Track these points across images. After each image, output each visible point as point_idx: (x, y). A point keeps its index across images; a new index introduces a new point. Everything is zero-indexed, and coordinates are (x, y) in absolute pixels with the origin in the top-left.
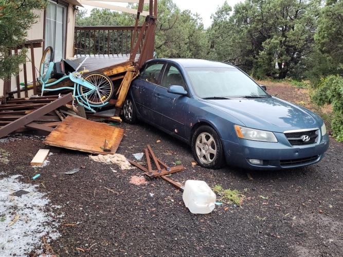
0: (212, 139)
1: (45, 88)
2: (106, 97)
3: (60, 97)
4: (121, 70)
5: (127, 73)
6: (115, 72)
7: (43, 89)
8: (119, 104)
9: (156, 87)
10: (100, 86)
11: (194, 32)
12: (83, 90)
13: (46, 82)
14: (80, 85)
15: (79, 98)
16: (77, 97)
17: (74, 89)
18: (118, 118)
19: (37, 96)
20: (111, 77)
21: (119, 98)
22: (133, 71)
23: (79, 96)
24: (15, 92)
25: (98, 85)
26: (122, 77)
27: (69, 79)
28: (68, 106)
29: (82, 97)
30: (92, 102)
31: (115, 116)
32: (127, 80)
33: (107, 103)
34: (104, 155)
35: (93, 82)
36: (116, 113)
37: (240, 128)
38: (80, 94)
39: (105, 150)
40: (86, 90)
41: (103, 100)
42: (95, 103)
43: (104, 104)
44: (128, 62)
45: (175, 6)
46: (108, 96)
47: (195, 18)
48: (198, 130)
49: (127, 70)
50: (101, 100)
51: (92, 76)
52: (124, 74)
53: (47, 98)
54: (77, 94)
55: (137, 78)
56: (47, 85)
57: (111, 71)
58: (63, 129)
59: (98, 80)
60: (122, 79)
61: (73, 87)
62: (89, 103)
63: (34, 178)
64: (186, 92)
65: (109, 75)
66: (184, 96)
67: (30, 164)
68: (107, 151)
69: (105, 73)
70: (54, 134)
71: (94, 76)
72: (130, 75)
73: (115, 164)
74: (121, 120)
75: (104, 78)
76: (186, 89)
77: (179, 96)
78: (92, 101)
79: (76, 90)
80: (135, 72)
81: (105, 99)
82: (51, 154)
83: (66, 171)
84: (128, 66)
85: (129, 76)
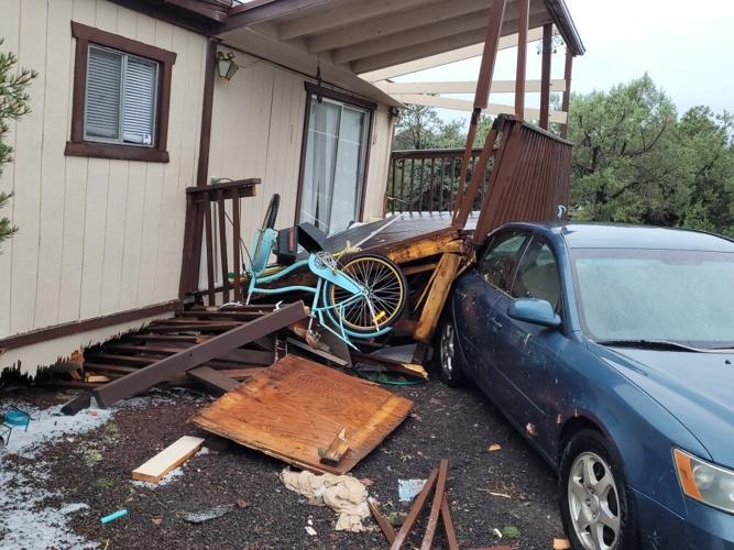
0: (608, 479)
1: (257, 286)
2: (388, 315)
3: (278, 308)
4: (429, 249)
5: (443, 257)
6: (414, 253)
7: (252, 289)
8: (422, 332)
9: (498, 299)
10: (375, 288)
11: (717, 157)
12: (336, 296)
13: (257, 274)
14: (330, 283)
15: (324, 313)
16: (320, 310)
17: (317, 291)
18: (418, 369)
19: (238, 304)
20: (403, 266)
21: (422, 318)
22: (458, 254)
23: (326, 307)
24: (205, 293)
25: (370, 285)
26: (433, 266)
27: (306, 268)
28: (298, 330)
29: (332, 310)
30: (354, 326)
31: (413, 362)
32: (443, 274)
33: (388, 329)
34: (317, 474)
35: (360, 278)
36: (415, 354)
37: (693, 463)
38: (329, 304)
39: (324, 461)
40: (342, 294)
41: (379, 322)
42: (360, 327)
43: (379, 333)
44: (447, 230)
45: (662, 98)
46: (392, 311)
47: (720, 123)
48: (574, 438)
49: (444, 249)
50: (375, 320)
51: (360, 263)
52: (436, 258)
53: (261, 309)
54: (320, 304)
55: (469, 269)
56: (260, 280)
57: (405, 252)
58: (255, 389)
59: (373, 272)
60: (432, 271)
61: (315, 287)
62: (345, 326)
63: (104, 520)
64: (557, 320)
65: (400, 260)
66: (551, 329)
67: (130, 475)
68: (329, 464)
69: (392, 257)
70: (229, 401)
71: (365, 262)
72: (451, 263)
73: (328, 507)
74: (425, 374)
75: (386, 267)
76: (561, 308)
77: (542, 328)
78: (353, 322)
79: (321, 294)
80: (465, 254)
81: (383, 319)
82: (205, 450)
83: (195, 511)
84: (446, 240)
85: (447, 264)
